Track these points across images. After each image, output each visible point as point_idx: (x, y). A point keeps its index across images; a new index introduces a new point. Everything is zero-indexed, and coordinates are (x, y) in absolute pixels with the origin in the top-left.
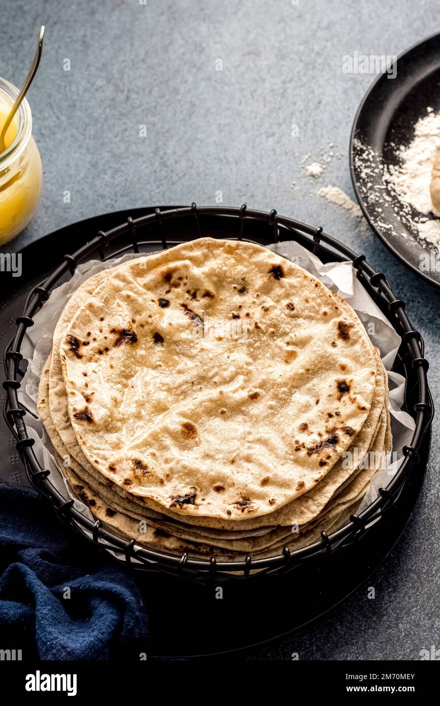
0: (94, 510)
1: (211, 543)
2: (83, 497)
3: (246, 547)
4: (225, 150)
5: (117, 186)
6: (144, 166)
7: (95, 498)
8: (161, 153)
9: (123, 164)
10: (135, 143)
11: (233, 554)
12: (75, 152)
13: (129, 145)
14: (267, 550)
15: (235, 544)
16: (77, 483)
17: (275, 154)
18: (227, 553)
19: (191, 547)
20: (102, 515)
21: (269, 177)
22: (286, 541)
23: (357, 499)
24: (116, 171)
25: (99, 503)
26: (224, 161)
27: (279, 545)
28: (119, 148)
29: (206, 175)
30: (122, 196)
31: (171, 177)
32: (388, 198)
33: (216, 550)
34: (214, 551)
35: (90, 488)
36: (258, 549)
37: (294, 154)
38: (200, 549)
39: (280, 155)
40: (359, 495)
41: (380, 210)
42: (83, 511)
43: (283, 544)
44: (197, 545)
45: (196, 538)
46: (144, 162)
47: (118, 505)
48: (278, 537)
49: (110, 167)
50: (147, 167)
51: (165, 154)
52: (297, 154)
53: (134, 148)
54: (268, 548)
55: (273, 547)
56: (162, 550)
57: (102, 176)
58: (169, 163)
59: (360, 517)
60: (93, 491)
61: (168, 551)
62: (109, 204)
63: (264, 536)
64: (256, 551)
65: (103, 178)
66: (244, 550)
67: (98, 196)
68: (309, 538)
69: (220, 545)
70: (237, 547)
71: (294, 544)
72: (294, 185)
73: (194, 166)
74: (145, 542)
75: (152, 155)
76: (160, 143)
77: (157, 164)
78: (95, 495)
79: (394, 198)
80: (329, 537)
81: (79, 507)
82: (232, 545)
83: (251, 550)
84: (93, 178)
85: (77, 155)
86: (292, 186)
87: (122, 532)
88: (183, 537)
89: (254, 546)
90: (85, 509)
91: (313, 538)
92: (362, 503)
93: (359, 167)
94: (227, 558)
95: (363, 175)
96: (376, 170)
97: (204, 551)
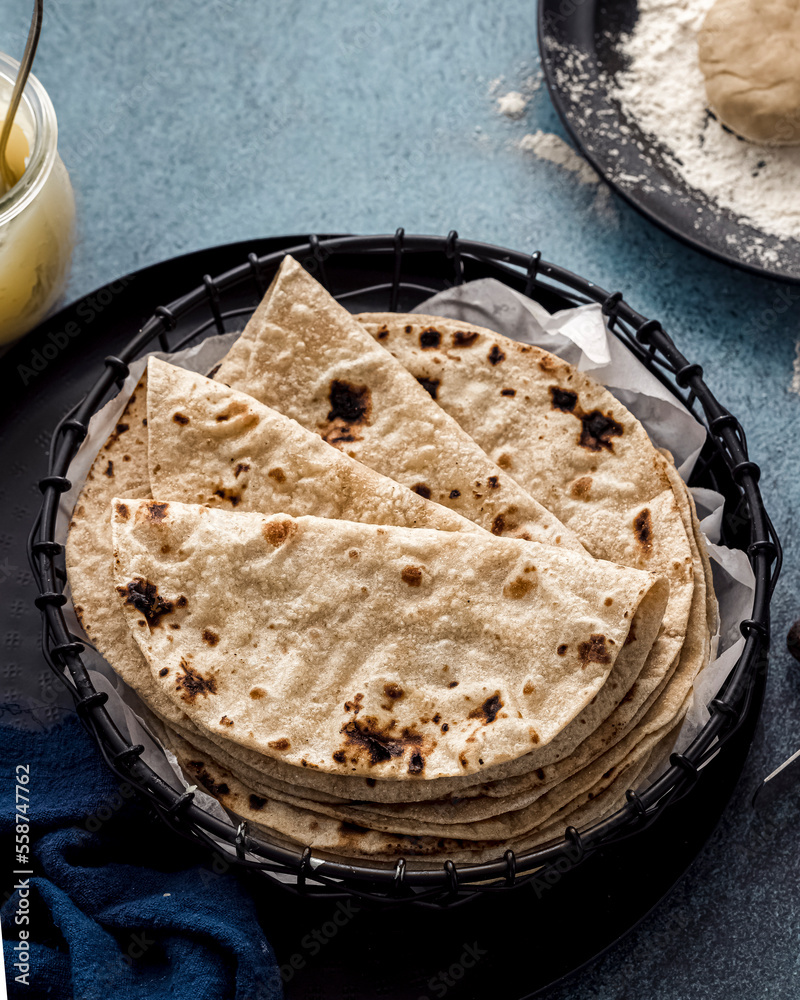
0: (228, 801)
1: (442, 833)
2: (206, 784)
3: (500, 831)
4: (357, 75)
5: (173, 145)
6: (218, 108)
7: (226, 780)
8: (247, 83)
9: (181, 105)
10: (201, 68)
11: (478, 847)
12: (99, 87)
13: (191, 72)
14: (536, 831)
15: (480, 829)
16: (190, 758)
17: (443, 78)
18: (469, 846)
19: (407, 845)
20: (243, 809)
21: (434, 120)
22: (567, 812)
23: (676, 722)
24: (171, 119)
25: (234, 787)
26: (356, 94)
27: (556, 820)
28: (173, 77)
29: (326, 120)
30: (183, 162)
31: (266, 126)
33: (450, 843)
34: (446, 845)
35: (214, 763)
36: (522, 831)
37: (476, 77)
38: (421, 847)
39: (452, 80)
40: (677, 714)
42: (210, 808)
43: (563, 817)
44: (415, 839)
45: (413, 828)
46: (218, 101)
47: (269, 787)
48: (552, 807)
49: (159, 113)
50: (222, 111)
51: (254, 85)
52: (481, 78)
53: (199, 77)
54: (537, 828)
55: (546, 825)
56: (356, 856)
57: (146, 128)
58: (260, 101)
59: (687, 756)
60: (220, 767)
61: (367, 859)
62: (160, 178)
63: (527, 808)
64: (518, 836)
65: (149, 133)
66: (497, 837)
67: (142, 163)
68: (605, 801)
69: (457, 834)
70: (484, 833)
71: (581, 815)
72: (479, 132)
73: (306, 105)
74: (326, 848)
75: (230, 88)
76: (244, 66)
77: (240, 105)
78: (225, 775)
79: (634, 126)
80: (642, 799)
81: (204, 801)
82: (476, 832)
83: (509, 836)
84: (131, 133)
85: (102, 92)
86: (475, 135)
87: (281, 834)
88: (390, 829)
89: (513, 828)
90: (213, 804)
91: (610, 801)
92: (684, 725)
93: (564, 84)
94: (469, 854)
95: (575, 98)
96: (593, 85)
97: (430, 848)
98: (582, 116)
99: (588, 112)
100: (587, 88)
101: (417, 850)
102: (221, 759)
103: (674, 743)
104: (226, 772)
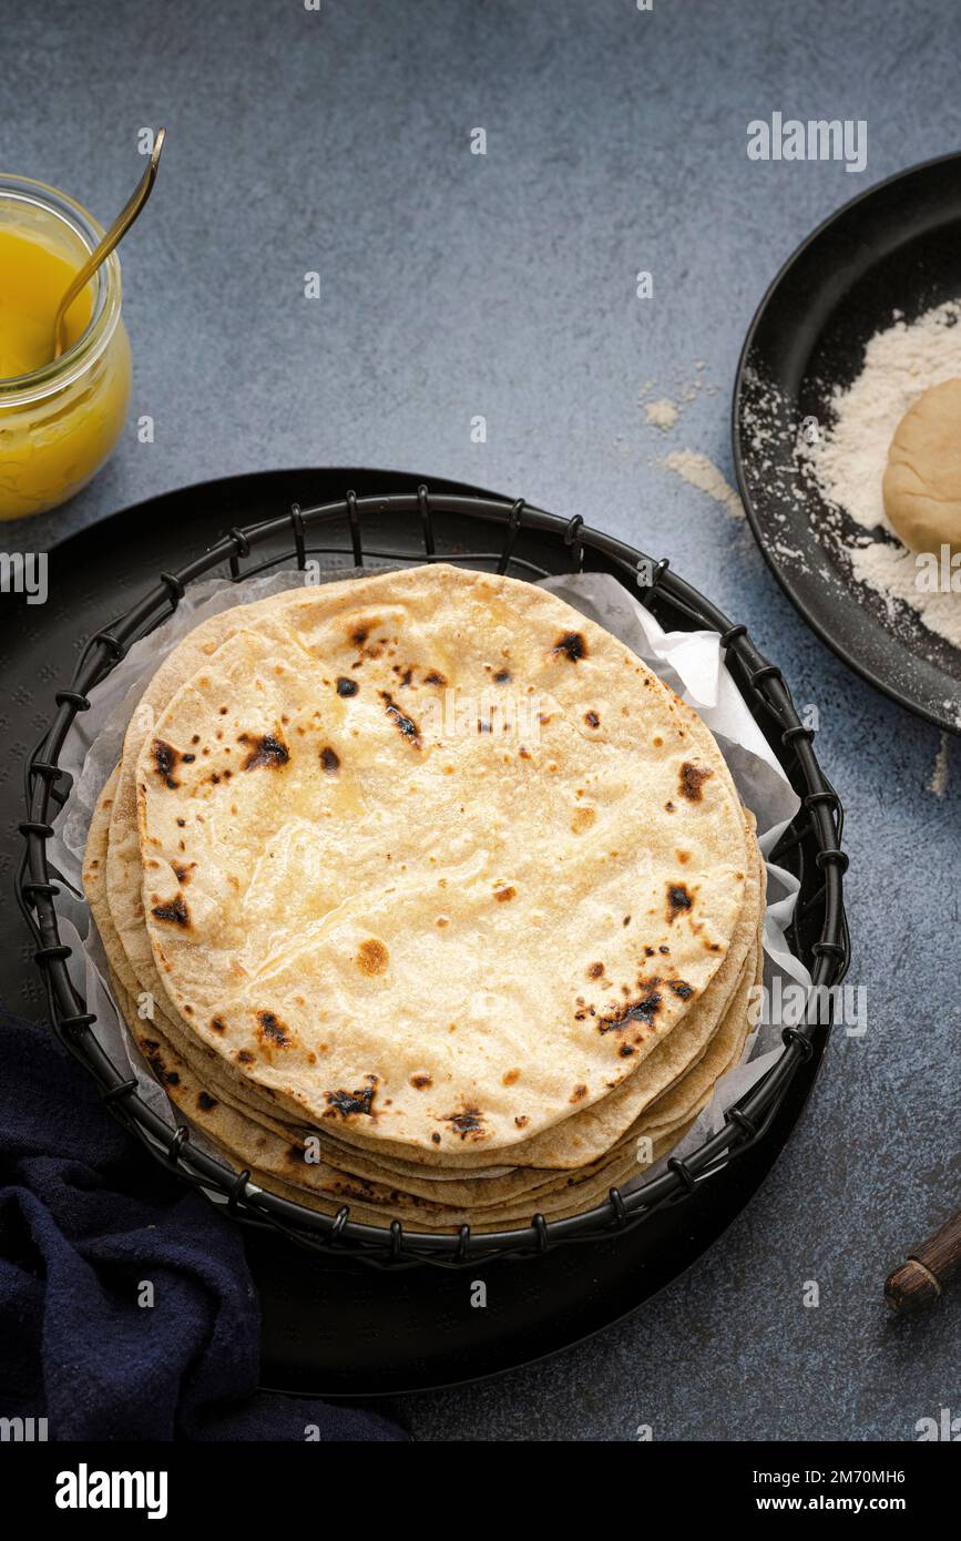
0: (175, 1093)
1: (397, 1186)
2: (155, 1067)
3: (461, 1197)
5: (274, 408)
6: (330, 372)
7: (179, 1069)
8: (368, 347)
9: (290, 363)
10: (319, 324)
11: (434, 1208)
13: (306, 326)
14: (501, 1206)
15: (442, 1189)
16: (146, 1036)
18: (425, 1205)
19: (357, 1187)
20: (190, 1107)
22: (540, 1194)
23: (685, 1121)
24: (276, 377)
25: (186, 1079)
27: (527, 1198)
28: (286, 331)
30: (284, 430)
31: (383, 400)
32: (799, 494)
33: (404, 1197)
34: (400, 1199)
35: (171, 1046)
36: (485, 1203)
37: (625, 376)
38: (372, 1193)
40: (688, 1112)
41: (782, 518)
42: (154, 1097)
43: (534, 1197)
44: (367, 1184)
45: (368, 1172)
46: (332, 364)
47: (223, 1089)
48: (525, 1185)
49: (264, 369)
50: (335, 376)
51: (375, 350)
53: (315, 332)
54: (504, 1203)
55: (514, 1202)
56: (300, 1186)
57: (247, 385)
58: (380, 371)
59: (686, 1164)
60: (176, 1053)
61: (309, 1192)
62: (257, 445)
63: (498, 1179)
64: (481, 1207)
65: (250, 390)
66: (457, 1204)
67: (237, 425)
68: (587, 1189)
69: (413, 1190)
70: (444, 1196)
71: (555, 1199)
74: (268, 1170)
75: (348, 350)
76: (366, 327)
77: (356, 373)
78: (180, 1063)
79: (813, 493)
80: (625, 1200)
81: (148, 1090)
82: (436, 1192)
83: (470, 1205)
84: (230, 388)
87: (224, 1144)
88: (343, 1167)
89: (478, 1197)
90: (159, 1094)
91: (591, 1190)
92: (694, 1126)
93: (749, 425)
94: (423, 1214)
95: (756, 443)
96: (783, 435)
97: (382, 1197)
98: (759, 468)
99: (767, 464)
100: (775, 436)
101: (368, 1195)
102: (180, 1045)
103: (679, 1141)
104: (182, 1060)
